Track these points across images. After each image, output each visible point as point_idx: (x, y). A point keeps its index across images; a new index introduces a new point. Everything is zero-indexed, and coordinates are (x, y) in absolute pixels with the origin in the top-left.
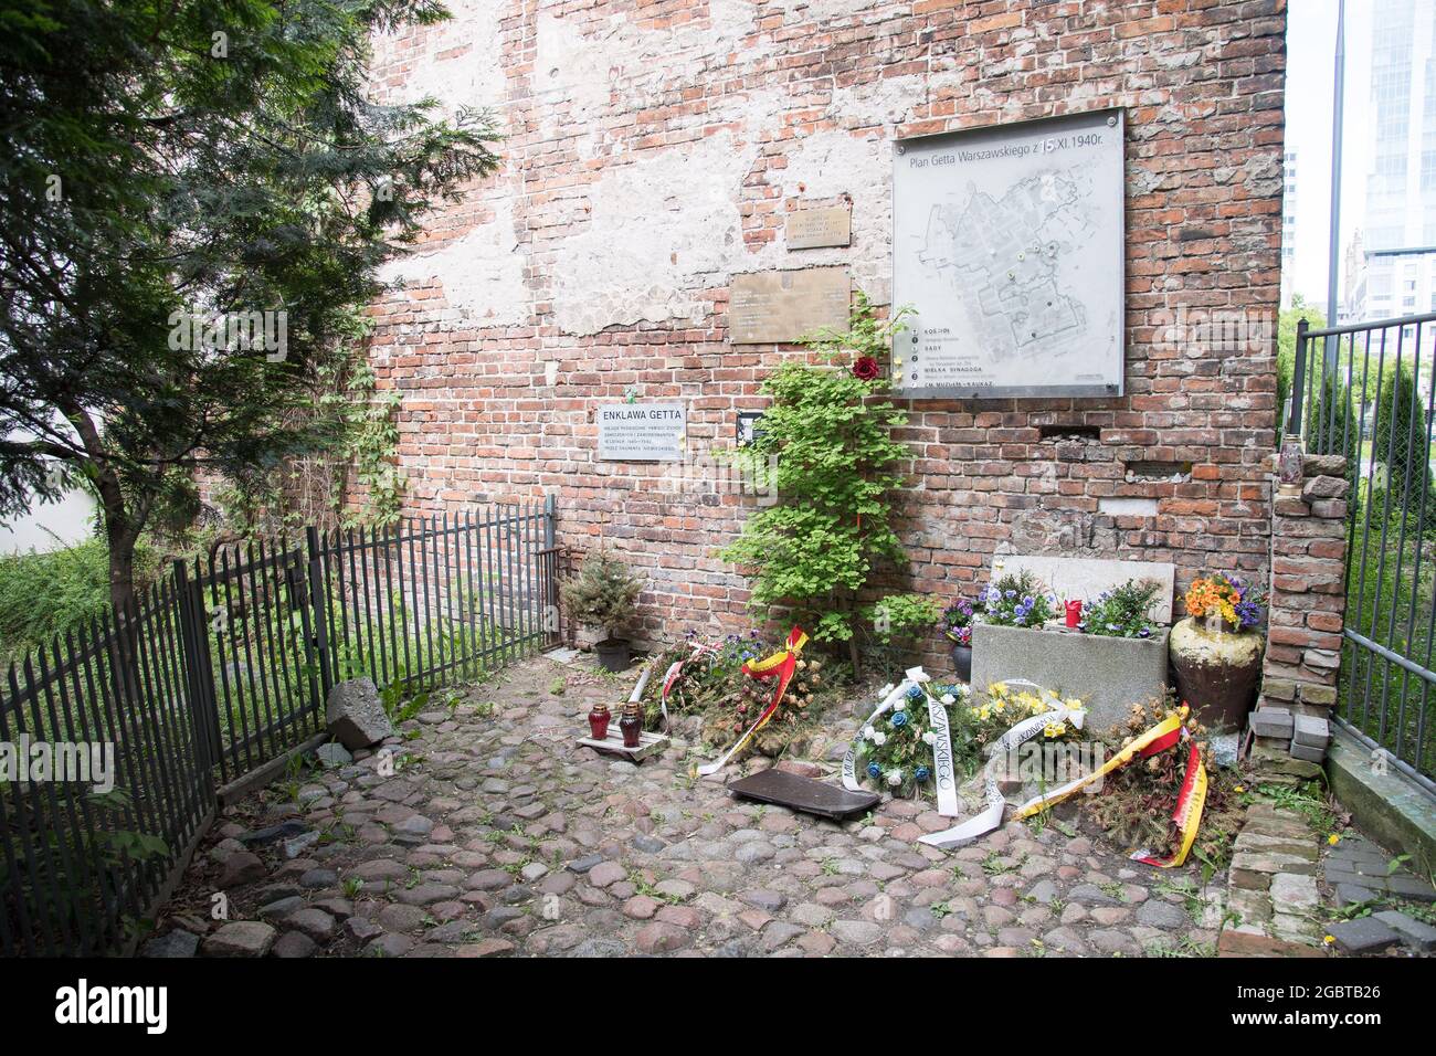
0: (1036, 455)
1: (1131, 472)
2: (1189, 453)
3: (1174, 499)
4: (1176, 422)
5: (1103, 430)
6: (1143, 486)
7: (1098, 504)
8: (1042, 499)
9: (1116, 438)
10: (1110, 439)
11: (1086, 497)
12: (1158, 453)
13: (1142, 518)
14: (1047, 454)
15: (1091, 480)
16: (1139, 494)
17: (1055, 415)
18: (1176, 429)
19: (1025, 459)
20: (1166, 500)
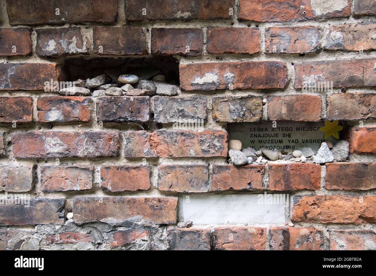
0: (54, 115)
1: (237, 144)
2: (350, 104)
3: (320, 193)
4: (324, 44)
5: (183, 63)
6: (261, 169)
7: (178, 208)
8: (71, 202)
9: (210, 78)
10: (199, 80)
11: (155, 195)
12: (290, 107)
13: (262, 232)
14: (77, 113)
15: (164, 162)
16: (256, 185)
17: (88, 34)
18: (323, 57)
19: (32, 125)
20: (306, 197)
